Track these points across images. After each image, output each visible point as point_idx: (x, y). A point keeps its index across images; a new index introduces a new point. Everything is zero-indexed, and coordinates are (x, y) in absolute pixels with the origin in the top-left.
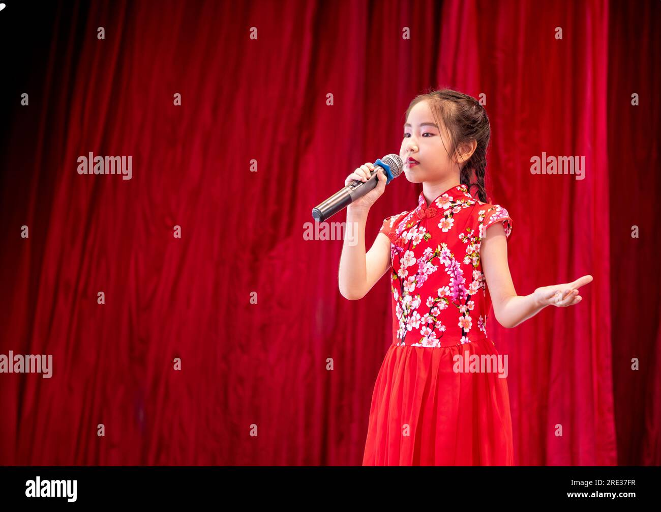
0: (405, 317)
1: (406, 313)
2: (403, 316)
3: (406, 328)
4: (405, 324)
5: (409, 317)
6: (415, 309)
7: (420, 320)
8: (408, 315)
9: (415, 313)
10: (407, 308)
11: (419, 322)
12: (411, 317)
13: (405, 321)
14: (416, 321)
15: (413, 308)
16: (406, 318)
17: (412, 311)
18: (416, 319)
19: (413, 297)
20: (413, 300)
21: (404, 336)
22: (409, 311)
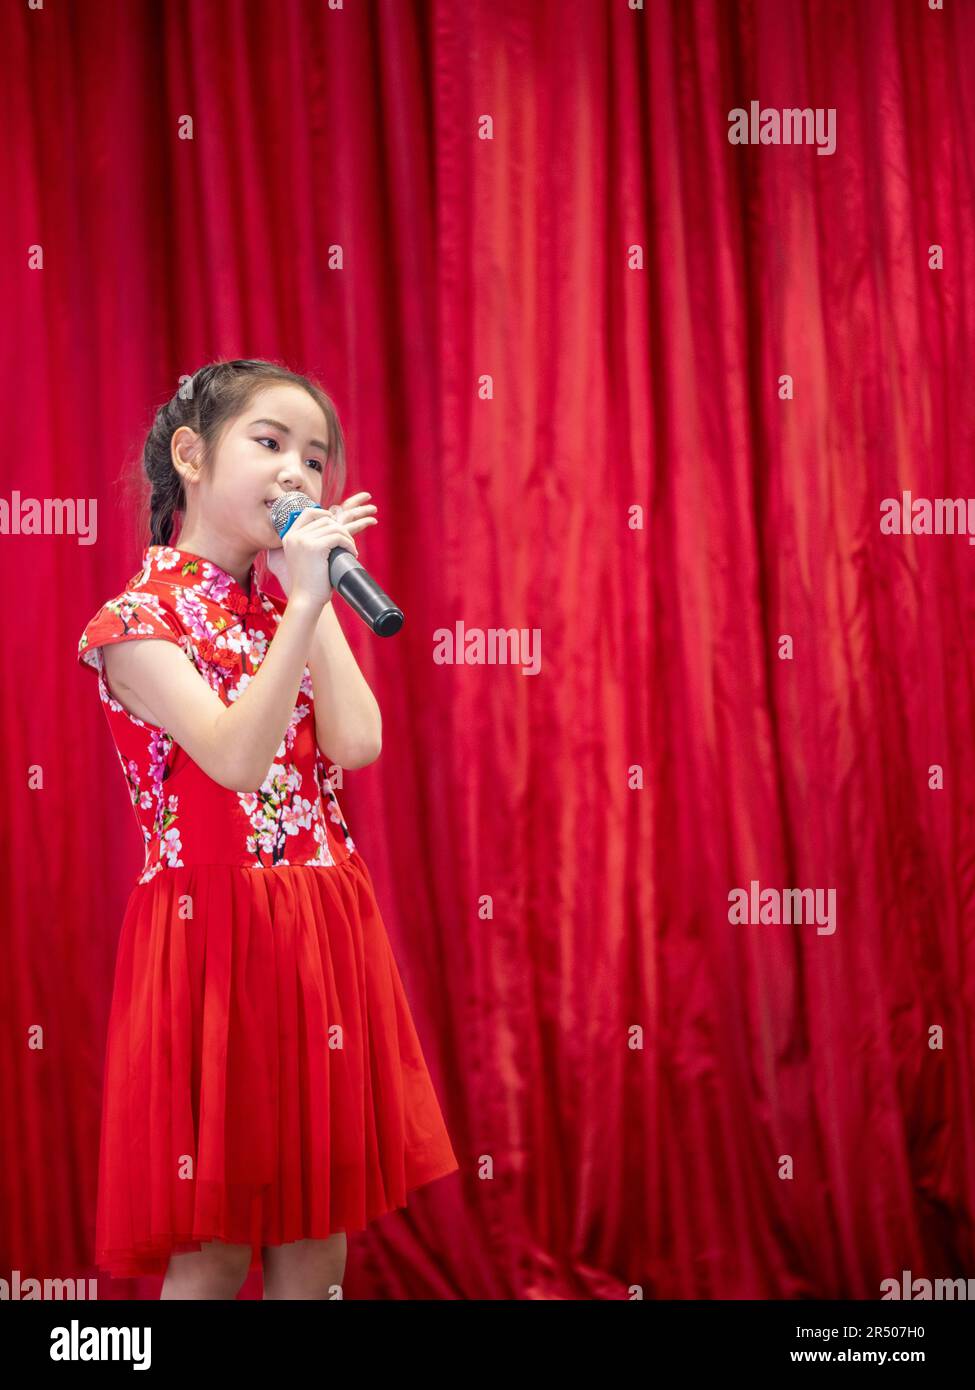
0: (275, 808)
1: (275, 799)
2: (267, 806)
3: (282, 830)
4: (279, 822)
5: (286, 808)
6: (295, 792)
7: (310, 811)
8: (281, 804)
9: (297, 799)
10: (276, 790)
11: (310, 815)
12: (291, 807)
13: (277, 815)
14: (305, 814)
15: (291, 790)
16: (279, 811)
17: (290, 795)
18: (304, 809)
19: (287, 767)
20: (288, 774)
21: (280, 846)
22: (284, 795)
